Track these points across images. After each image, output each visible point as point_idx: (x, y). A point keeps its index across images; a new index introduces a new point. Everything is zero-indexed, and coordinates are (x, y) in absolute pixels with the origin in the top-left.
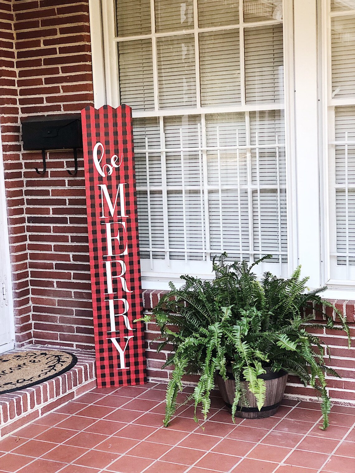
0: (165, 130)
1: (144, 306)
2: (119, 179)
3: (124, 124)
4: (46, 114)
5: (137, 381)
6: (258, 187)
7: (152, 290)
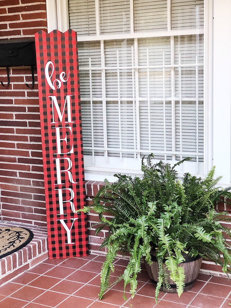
0: (105, 52)
1: (87, 194)
2: (67, 92)
3: (71, 46)
4: (9, 37)
5: (81, 253)
6: (180, 99)
7: (93, 182)
